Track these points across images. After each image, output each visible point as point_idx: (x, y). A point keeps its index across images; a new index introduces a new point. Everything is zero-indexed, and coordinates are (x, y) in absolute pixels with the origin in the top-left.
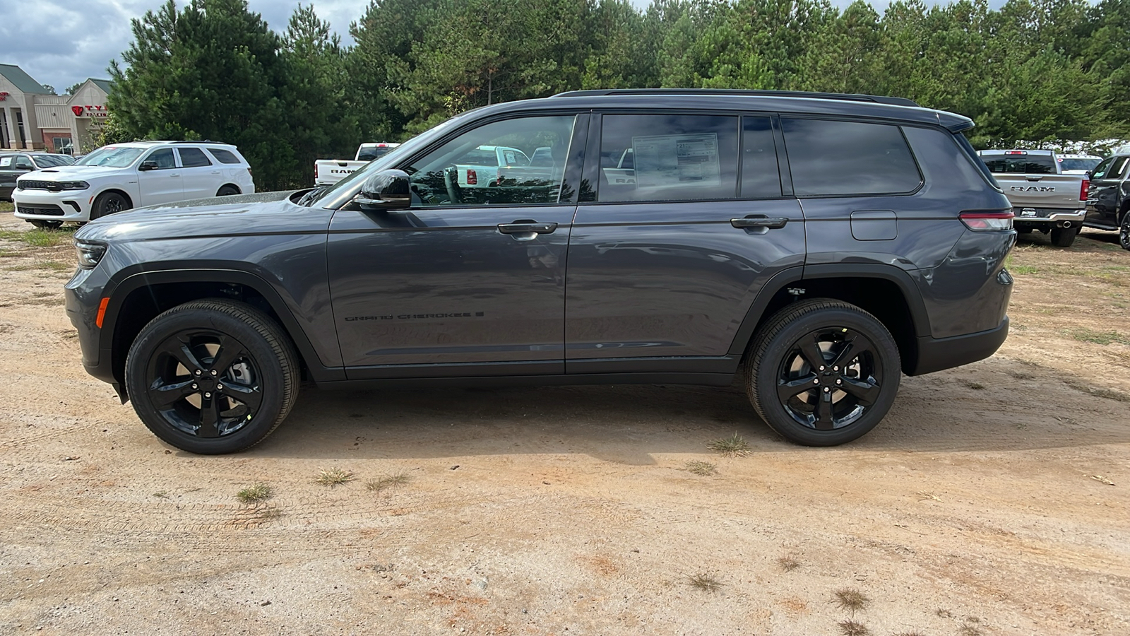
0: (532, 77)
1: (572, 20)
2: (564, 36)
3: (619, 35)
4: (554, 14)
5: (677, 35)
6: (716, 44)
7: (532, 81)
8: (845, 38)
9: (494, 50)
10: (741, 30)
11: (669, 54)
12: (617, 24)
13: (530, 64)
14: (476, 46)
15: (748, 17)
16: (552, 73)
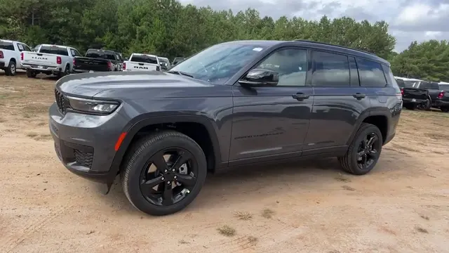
0: (57, 14)
5: (124, 7)
6: (141, 12)
7: (56, 16)
10: (151, 8)
11: (121, 13)
13: (55, 8)
16: (67, 14)
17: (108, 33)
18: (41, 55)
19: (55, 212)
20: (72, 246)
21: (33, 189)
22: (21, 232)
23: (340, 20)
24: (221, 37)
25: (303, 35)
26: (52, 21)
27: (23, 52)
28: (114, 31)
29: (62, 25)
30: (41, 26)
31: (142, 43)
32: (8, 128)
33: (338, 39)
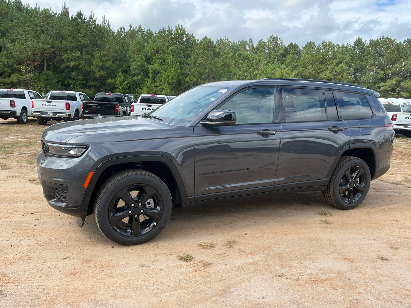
0: (68, 58)
1: (86, 34)
2: (83, 41)
3: (110, 42)
4: (77, 30)
5: (136, 45)
6: (154, 50)
7: (68, 60)
8: (207, 52)
9: (47, 45)
10: (163, 45)
11: (133, 52)
12: (108, 38)
13: (66, 52)
14: (38, 42)
15: (166, 40)
16: (78, 57)
17: (120, 74)
18: (51, 102)
19: (41, 243)
20: (49, 267)
21: (25, 225)
22: (11, 257)
23: (378, 41)
24: (240, 69)
25: (334, 61)
26: (64, 65)
27: (33, 100)
28: (126, 72)
29: (73, 69)
30: (54, 71)
31: (155, 82)
32: (13, 175)
33: (376, 63)
